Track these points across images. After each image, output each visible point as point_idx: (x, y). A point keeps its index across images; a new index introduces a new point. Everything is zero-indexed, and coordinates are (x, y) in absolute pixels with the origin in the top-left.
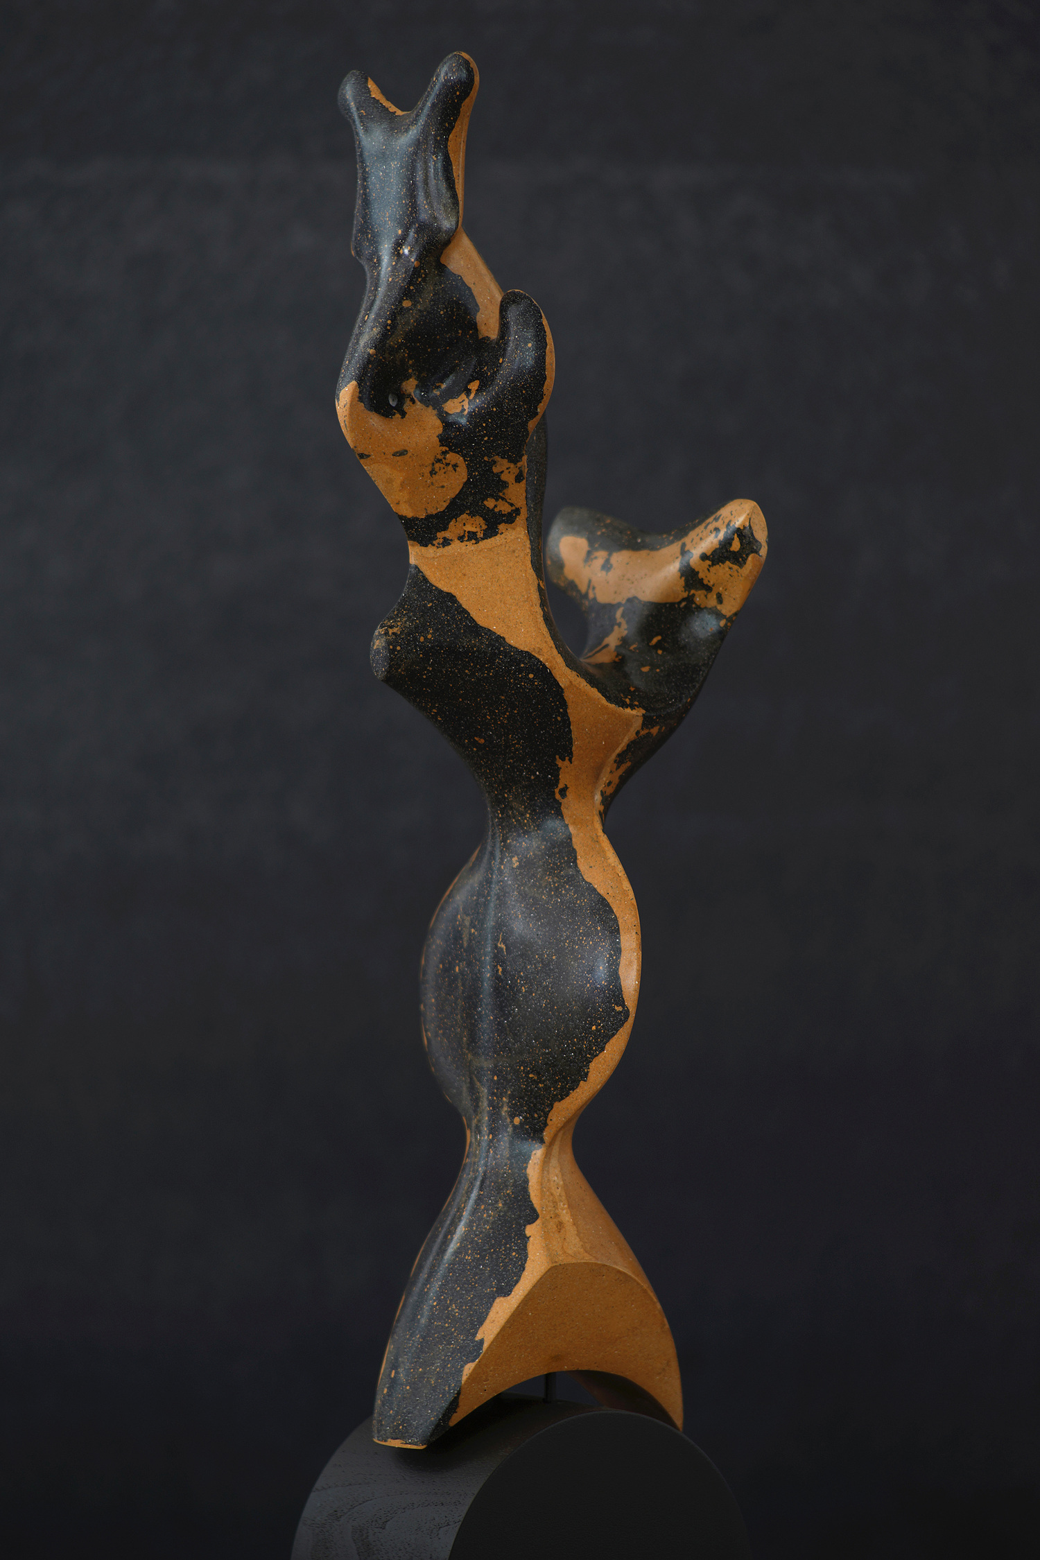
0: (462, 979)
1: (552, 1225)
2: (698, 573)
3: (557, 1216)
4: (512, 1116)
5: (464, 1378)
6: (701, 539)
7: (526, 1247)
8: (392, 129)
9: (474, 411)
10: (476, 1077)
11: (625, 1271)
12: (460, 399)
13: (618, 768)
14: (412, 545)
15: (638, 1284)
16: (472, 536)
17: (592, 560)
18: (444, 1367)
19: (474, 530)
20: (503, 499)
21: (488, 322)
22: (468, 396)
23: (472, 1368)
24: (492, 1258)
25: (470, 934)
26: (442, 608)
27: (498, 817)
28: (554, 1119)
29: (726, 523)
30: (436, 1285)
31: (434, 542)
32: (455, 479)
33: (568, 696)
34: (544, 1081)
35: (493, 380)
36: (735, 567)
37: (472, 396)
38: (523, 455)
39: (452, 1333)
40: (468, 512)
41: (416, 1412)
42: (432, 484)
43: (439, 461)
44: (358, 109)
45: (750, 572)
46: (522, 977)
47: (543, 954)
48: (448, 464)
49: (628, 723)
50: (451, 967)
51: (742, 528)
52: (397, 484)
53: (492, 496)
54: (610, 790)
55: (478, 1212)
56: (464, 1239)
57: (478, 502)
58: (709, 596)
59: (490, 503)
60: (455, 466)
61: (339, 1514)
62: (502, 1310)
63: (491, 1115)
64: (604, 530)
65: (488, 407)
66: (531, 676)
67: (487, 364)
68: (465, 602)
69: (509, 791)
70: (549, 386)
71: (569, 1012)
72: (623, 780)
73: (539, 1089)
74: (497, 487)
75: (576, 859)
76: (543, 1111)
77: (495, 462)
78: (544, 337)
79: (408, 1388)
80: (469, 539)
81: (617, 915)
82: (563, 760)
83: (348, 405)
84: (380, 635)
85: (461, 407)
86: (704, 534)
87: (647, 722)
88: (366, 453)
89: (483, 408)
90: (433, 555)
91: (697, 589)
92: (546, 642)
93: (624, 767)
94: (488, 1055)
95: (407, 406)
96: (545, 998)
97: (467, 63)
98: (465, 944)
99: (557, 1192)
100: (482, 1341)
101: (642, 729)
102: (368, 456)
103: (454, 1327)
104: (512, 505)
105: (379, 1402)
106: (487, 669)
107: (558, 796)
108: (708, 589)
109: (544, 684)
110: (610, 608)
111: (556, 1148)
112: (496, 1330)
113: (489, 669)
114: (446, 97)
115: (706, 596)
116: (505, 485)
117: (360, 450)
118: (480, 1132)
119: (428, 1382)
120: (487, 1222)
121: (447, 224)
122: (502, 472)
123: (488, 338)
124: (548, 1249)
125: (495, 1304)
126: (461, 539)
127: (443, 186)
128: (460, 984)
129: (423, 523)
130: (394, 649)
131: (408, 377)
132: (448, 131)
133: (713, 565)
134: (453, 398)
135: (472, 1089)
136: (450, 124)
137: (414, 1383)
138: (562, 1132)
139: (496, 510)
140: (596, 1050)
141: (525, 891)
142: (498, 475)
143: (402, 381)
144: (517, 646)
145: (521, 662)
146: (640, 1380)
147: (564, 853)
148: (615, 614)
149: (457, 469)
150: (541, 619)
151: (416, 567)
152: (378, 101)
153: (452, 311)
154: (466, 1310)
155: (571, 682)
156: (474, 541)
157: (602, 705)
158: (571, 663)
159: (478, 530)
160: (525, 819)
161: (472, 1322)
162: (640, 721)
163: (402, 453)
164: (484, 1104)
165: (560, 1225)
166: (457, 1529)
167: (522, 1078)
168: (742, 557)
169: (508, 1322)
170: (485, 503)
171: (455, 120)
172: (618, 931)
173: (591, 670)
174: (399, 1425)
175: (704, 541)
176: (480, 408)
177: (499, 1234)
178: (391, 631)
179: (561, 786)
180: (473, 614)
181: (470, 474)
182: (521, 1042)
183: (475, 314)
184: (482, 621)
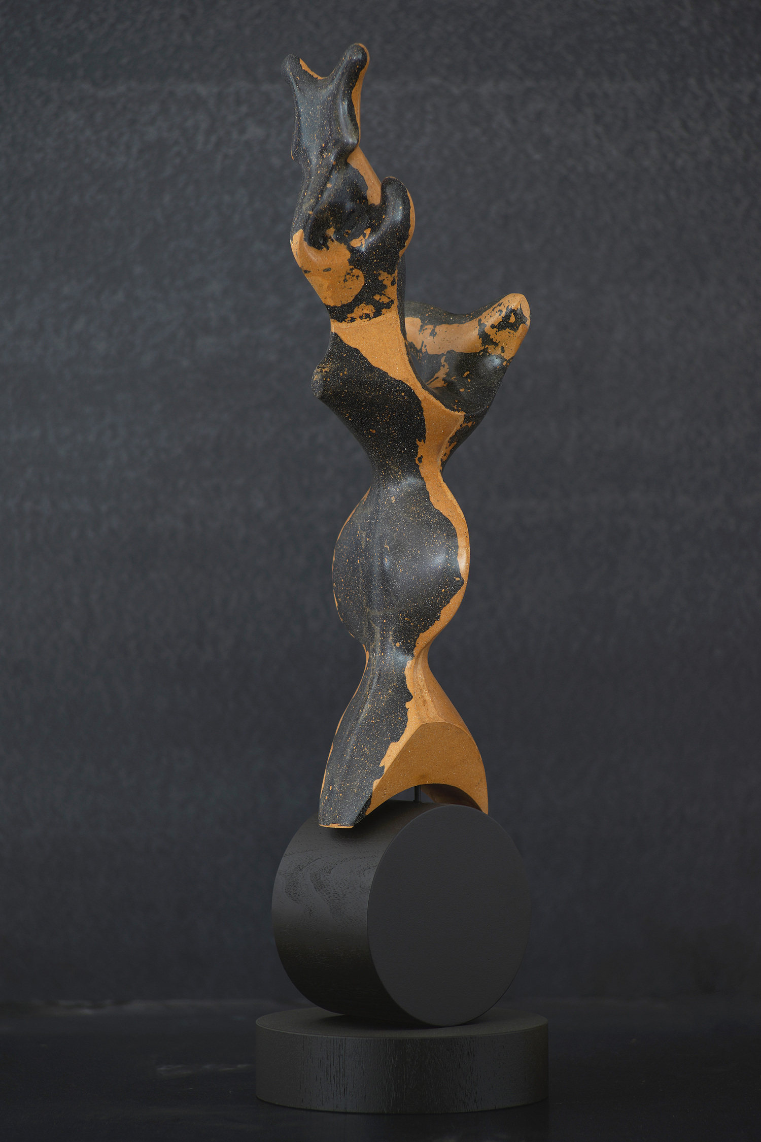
0: (362, 567)
1: (420, 701)
2: (490, 335)
3: (423, 697)
4: (395, 642)
5: (374, 788)
6: (491, 316)
7: (406, 714)
8: (317, 87)
9: (368, 246)
10: (372, 621)
11: (460, 727)
12: (360, 239)
13: (450, 446)
14: (333, 322)
15: (467, 734)
16: (367, 316)
17: (424, 330)
18: (362, 782)
19: (369, 313)
20: (384, 295)
21: (374, 196)
22: (364, 237)
23: (378, 782)
24: (387, 721)
25: (366, 541)
26: (352, 357)
27: (382, 475)
28: (420, 643)
29: (506, 307)
30: (354, 738)
31: (346, 320)
32: (357, 284)
33: (424, 405)
34: (414, 621)
35: (379, 228)
36: (512, 332)
37: (367, 237)
38: (396, 270)
39: (366, 763)
40: (365, 302)
41: (346, 808)
42: (345, 287)
43: (349, 274)
44: (294, 77)
45: (521, 334)
46: (399, 564)
47: (412, 551)
48: (353, 276)
49: (456, 419)
50: (354, 560)
51: (516, 309)
52: (325, 287)
53: (378, 293)
54: (445, 458)
55: (377, 696)
56: (369, 711)
57: (370, 297)
58: (497, 348)
59: (377, 297)
60: (358, 277)
61: (301, 868)
62: (394, 750)
63: (382, 642)
64: (430, 313)
65: (377, 243)
66: (403, 394)
67: (374, 219)
68: (365, 353)
69: (389, 460)
70: (412, 230)
71: (429, 582)
72: (452, 452)
73: (411, 626)
74: (380, 288)
75: (429, 497)
76: (413, 638)
77: (380, 274)
78: (409, 203)
79: (341, 795)
80: (366, 318)
81: (455, 527)
82: (420, 441)
83: (298, 243)
84: (317, 372)
85: (361, 243)
86: (493, 313)
87: (467, 419)
88: (308, 270)
89: (373, 244)
90: (345, 327)
91: (489, 345)
92: (411, 375)
93: (453, 445)
94: (380, 608)
95: (329, 243)
96: (414, 575)
97: (363, 49)
98: (363, 547)
99: (422, 684)
100: (383, 767)
101: (464, 423)
102: (309, 272)
103: (367, 760)
104: (389, 298)
105: (322, 804)
106: (378, 390)
107: (417, 462)
108: (496, 344)
109: (410, 399)
110: (437, 357)
111: (420, 659)
112: (391, 761)
113: (379, 391)
114: (351, 68)
115: (495, 348)
116: (385, 287)
117: (305, 268)
118: (375, 652)
119: (353, 791)
120: (383, 701)
121: (351, 140)
122: (383, 280)
123: (374, 204)
124: (419, 715)
125: (390, 746)
126: (361, 317)
127: (348, 120)
128: (360, 570)
129: (340, 309)
130: (326, 380)
131: (329, 227)
132: (352, 88)
133: (499, 331)
134: (355, 238)
135: (370, 628)
136: (353, 84)
137: (345, 792)
138: (424, 650)
139: (380, 301)
140: (445, 603)
141: (400, 516)
142: (382, 282)
143: (327, 229)
144: (394, 377)
145: (397, 386)
146: (465, 790)
147: (422, 494)
148: (440, 360)
149: (359, 278)
150: (408, 362)
151: (336, 334)
152: (307, 71)
153: (353, 189)
154: (373, 750)
155: (425, 397)
156: (368, 319)
157: (443, 410)
158: (424, 387)
159: (371, 312)
160: (399, 475)
161: (377, 757)
162: (463, 418)
163: (328, 270)
164: (378, 636)
165: (425, 702)
166: (375, 870)
167: (401, 620)
168: (516, 326)
169: (398, 756)
170: (374, 297)
171: (356, 82)
172: (456, 536)
173: (434, 391)
174: (337, 816)
175: (492, 318)
176: (372, 244)
177: (390, 708)
178: (324, 370)
179: (419, 456)
180: (370, 360)
181: (366, 281)
182: (400, 600)
183: (366, 191)
184: (374, 364)
